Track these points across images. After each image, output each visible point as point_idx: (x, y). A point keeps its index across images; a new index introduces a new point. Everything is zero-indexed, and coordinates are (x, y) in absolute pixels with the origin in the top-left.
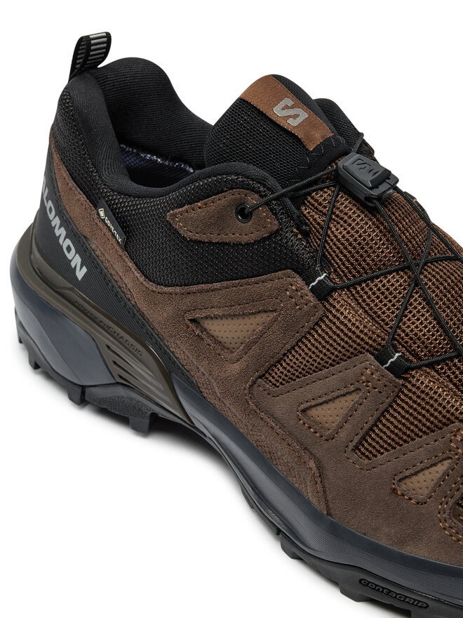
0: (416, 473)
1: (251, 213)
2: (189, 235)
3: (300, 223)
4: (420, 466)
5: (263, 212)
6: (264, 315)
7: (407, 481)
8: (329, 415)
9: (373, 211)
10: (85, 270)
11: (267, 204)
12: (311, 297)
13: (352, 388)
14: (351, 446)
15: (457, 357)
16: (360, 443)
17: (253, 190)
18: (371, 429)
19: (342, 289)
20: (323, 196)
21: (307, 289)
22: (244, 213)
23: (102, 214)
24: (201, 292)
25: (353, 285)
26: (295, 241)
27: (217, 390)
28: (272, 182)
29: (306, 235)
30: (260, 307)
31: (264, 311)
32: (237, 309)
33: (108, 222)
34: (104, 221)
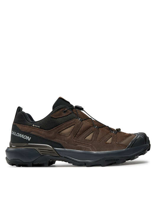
1: (66, 111)
4: (108, 139)
5: (68, 110)
8: (89, 137)
10: (30, 138)
13: (92, 132)
14: (95, 140)
17: (66, 108)
18: (97, 137)
30: (72, 124)
31: (73, 125)
32: (68, 126)
33: (35, 126)
34: (34, 127)
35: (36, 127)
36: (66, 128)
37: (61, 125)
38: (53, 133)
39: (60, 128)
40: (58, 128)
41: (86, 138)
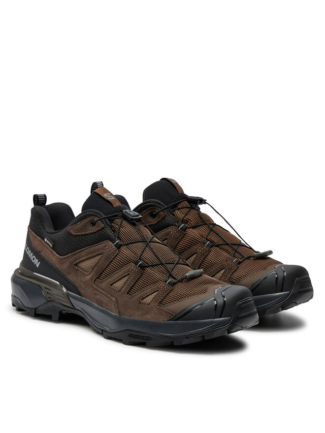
0: (147, 296)
1: (95, 223)
2: (74, 234)
3: (111, 227)
4: (148, 294)
5: (99, 222)
6: (99, 256)
7: (144, 299)
8: (119, 285)
9: (134, 225)
10: (39, 263)
11: (101, 220)
12: (114, 247)
13: (127, 274)
14: (126, 292)
15: (160, 264)
16: (129, 291)
17: (96, 216)
18: (133, 286)
19: (124, 245)
20: (118, 221)
21: (113, 245)
22: (93, 224)
23: (46, 240)
24: (78, 253)
25: (127, 244)
26: (109, 232)
27: (83, 286)
28: (102, 214)
29: (114, 231)
30: (97, 253)
31: (99, 254)
32: (90, 255)
33: (48, 242)
34: (46, 243)
35: (48, 244)
36: (87, 257)
37: (80, 252)
38: (68, 263)
39: (78, 255)
40: (75, 256)
41: (114, 285)
